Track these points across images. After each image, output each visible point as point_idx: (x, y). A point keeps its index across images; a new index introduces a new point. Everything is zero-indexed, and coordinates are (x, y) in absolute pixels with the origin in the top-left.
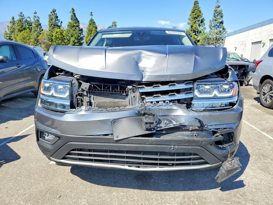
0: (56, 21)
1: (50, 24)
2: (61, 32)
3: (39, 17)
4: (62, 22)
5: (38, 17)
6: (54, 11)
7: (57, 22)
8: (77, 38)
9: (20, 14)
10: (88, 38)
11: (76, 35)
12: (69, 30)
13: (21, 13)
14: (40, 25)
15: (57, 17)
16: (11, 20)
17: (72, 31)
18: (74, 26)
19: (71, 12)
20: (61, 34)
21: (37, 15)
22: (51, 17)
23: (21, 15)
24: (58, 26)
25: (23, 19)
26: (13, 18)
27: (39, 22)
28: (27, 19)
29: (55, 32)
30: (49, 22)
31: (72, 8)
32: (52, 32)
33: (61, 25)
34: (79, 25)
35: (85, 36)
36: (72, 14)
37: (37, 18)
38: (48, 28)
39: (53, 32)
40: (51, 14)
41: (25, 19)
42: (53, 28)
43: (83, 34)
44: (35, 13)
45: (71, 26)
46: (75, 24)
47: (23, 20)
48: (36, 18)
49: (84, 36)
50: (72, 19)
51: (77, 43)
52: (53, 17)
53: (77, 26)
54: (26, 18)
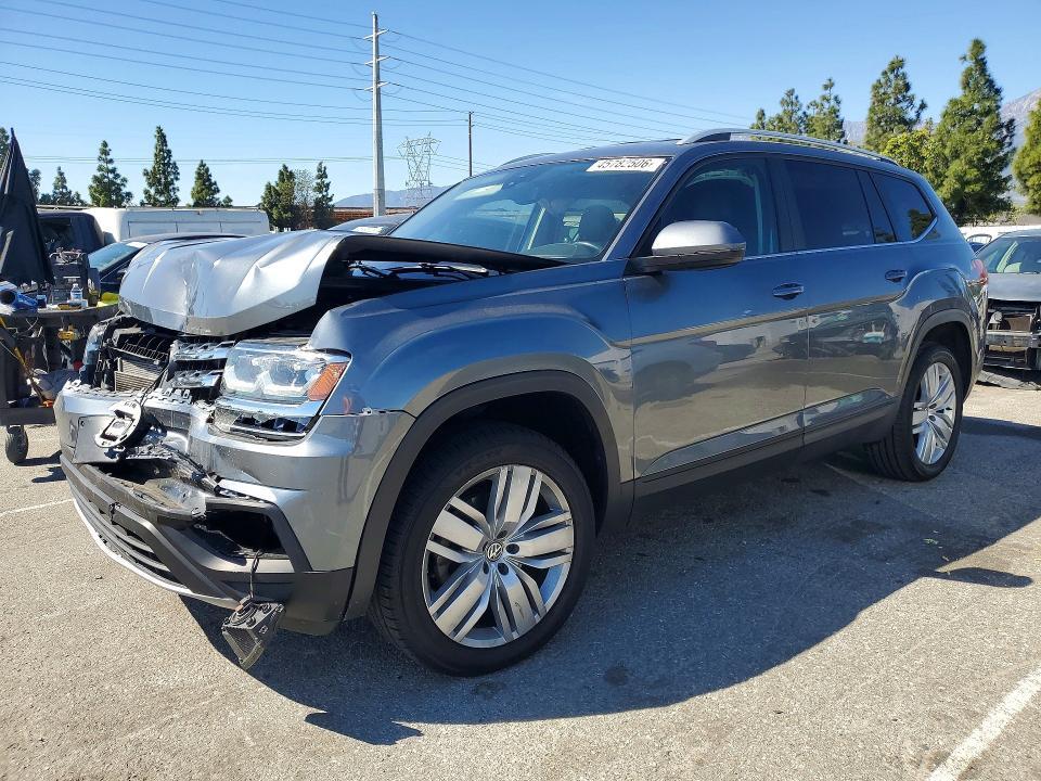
0: (899, 102)
1: (875, 118)
2: (911, 145)
3: (840, 98)
4: (923, 106)
5: (836, 98)
6: (896, 66)
7: (904, 105)
8: (979, 159)
9: (786, 97)
10: (1028, 155)
11: (972, 150)
12: (948, 132)
13: (791, 93)
14: (840, 125)
15: (907, 87)
16: (755, 121)
17: (957, 135)
18: (973, 112)
19: (968, 57)
20: (914, 151)
21: (835, 91)
22: (882, 91)
23: (790, 99)
24: (903, 121)
25: (793, 112)
26: (762, 114)
27: (837, 116)
28: (808, 112)
29: (889, 147)
30: (872, 110)
31: (973, 37)
32: (877, 146)
33: (918, 115)
34: (998, 107)
35: (1019, 150)
36: (970, 63)
37: (833, 103)
38: (865, 133)
39: (881, 147)
40: (883, 81)
41: (800, 113)
42: (885, 132)
43: (1010, 144)
44: (826, 87)
45: (958, 113)
46: (976, 106)
47: (795, 117)
48: (826, 105)
49: (1014, 149)
50: (966, 85)
51: (976, 181)
52: (890, 90)
53: (988, 112)
54: (804, 109)
